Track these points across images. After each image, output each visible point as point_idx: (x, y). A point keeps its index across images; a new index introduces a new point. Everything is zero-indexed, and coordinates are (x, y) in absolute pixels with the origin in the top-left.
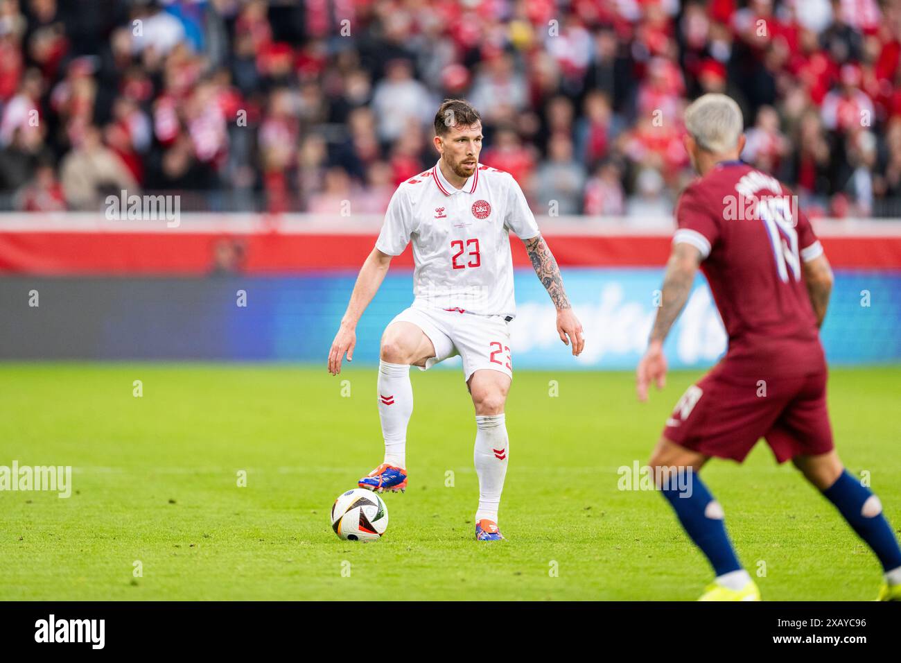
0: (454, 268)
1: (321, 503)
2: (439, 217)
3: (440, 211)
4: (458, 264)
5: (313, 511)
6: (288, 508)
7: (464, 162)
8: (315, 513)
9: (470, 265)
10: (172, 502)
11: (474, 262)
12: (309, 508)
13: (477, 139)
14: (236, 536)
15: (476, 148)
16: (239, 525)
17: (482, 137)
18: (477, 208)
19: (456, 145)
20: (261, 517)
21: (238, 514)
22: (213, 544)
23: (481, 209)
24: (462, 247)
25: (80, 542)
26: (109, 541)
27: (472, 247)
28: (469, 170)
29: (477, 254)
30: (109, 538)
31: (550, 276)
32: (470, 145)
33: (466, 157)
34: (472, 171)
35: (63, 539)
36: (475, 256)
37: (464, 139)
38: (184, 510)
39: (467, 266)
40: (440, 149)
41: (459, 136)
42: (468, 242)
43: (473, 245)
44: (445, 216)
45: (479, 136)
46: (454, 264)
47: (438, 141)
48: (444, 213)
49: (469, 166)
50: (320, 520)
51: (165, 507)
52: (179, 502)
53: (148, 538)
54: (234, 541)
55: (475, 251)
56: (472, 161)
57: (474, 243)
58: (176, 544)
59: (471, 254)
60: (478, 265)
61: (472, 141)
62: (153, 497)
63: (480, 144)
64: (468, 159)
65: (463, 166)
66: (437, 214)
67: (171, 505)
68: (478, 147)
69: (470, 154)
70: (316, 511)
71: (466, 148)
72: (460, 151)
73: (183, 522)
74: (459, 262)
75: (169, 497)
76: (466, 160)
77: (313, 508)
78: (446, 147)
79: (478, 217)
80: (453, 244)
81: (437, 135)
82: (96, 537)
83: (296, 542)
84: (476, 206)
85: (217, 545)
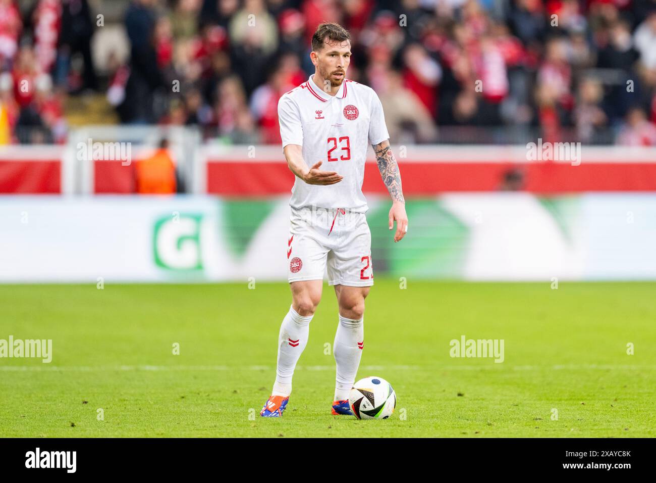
0: (329, 161)
1: (588, 396)
2: (319, 118)
3: (319, 113)
4: (332, 157)
5: (582, 402)
6: (560, 400)
7: (335, 73)
8: (583, 404)
9: (342, 158)
10: (460, 395)
11: (346, 156)
12: (578, 399)
13: (345, 56)
14: (515, 424)
15: (345, 62)
16: (518, 414)
17: (351, 53)
18: (348, 111)
19: (329, 59)
20: (537, 408)
21: (516, 405)
22: (495, 431)
23: (350, 112)
24: (335, 144)
25: (381, 430)
26: (405, 429)
27: (344, 143)
28: (338, 80)
29: (348, 149)
30: (405, 426)
31: (393, 176)
32: (339, 59)
33: (335, 69)
34: (340, 81)
35: (365, 427)
36: (346, 151)
37: (334, 54)
38: (471, 402)
39: (339, 159)
40: (315, 62)
41: (330, 50)
42: (341, 139)
43: (345, 141)
44: (323, 118)
45: (348, 53)
46: (329, 157)
47: (314, 56)
48: (322, 115)
49: (338, 77)
50: (587, 410)
51: (454, 399)
52: (466, 395)
53: (439, 426)
54: (514, 429)
55: (346, 146)
56: (341, 73)
57: (346, 140)
58: (463, 431)
59: (343, 149)
60: (348, 158)
61: (341, 56)
62: (444, 391)
63: (348, 59)
64: (338, 71)
65: (334, 76)
66: (317, 116)
67: (460, 397)
68: (347, 62)
69: (339, 67)
70: (584, 402)
71: (337, 62)
72: (331, 64)
73: (470, 413)
74: (333, 156)
75: (458, 391)
76: (335, 71)
77: (582, 400)
78: (320, 61)
79: (349, 119)
80: (329, 140)
81: (314, 51)
82: (395, 425)
83: (567, 429)
84: (347, 109)
85: (498, 432)
